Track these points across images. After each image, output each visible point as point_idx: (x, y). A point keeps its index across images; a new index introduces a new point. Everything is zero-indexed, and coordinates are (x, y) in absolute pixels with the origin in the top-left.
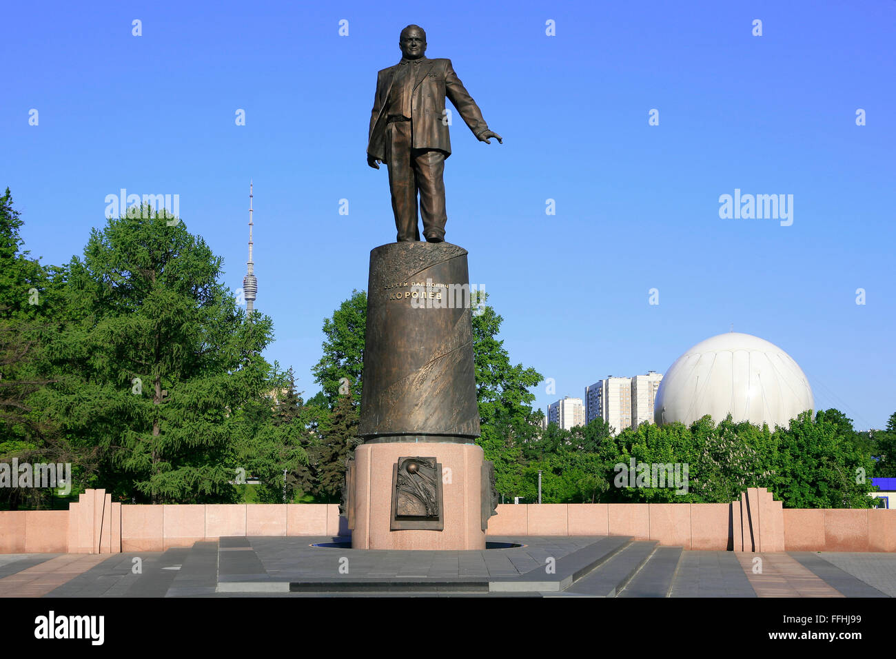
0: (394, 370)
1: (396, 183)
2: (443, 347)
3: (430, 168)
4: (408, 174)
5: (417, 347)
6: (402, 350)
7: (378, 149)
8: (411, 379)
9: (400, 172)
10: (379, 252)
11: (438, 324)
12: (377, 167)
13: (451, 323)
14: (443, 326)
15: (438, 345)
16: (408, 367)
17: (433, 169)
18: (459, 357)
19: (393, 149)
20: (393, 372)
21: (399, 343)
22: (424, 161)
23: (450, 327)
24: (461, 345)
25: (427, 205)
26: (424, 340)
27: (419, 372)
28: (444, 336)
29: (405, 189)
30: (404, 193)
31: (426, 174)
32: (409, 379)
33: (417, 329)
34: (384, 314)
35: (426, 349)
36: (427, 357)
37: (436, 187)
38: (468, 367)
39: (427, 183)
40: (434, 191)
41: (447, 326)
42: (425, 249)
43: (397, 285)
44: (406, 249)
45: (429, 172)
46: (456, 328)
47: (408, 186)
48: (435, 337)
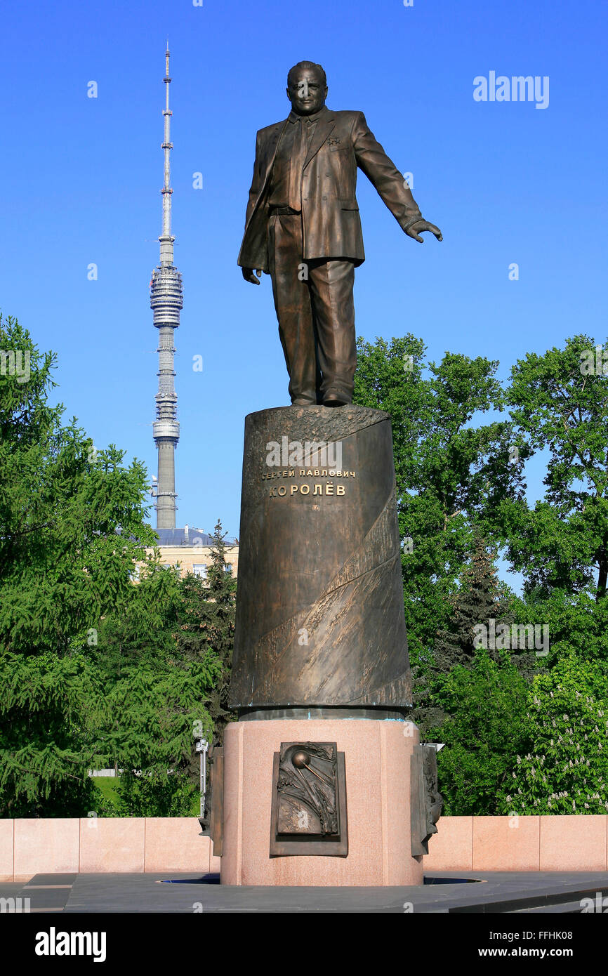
0: (275, 606)
1: (283, 308)
2: (347, 570)
3: (330, 287)
4: (300, 295)
5: (308, 571)
6: (287, 575)
7: (257, 255)
8: (299, 621)
9: (288, 292)
10: (255, 422)
11: (340, 534)
12: (255, 282)
13: (360, 531)
14: (348, 537)
15: (339, 567)
16: (295, 602)
17: (334, 290)
18: (373, 584)
19: (278, 257)
20: (274, 610)
21: (282, 564)
22: (321, 276)
23: (358, 537)
24: (377, 564)
25: (327, 345)
26: (318, 560)
27: (311, 609)
28: (349, 553)
29: (296, 318)
30: (296, 323)
31: (325, 298)
32: (296, 620)
33: (308, 543)
34: (262, 518)
35: (321, 573)
36: (323, 584)
37: (339, 316)
38: (388, 599)
39: (325, 310)
40: (336, 324)
41: (354, 535)
42: (320, 417)
43: (279, 475)
44: (291, 418)
45: (328, 293)
46: (368, 538)
47: (301, 313)
48: (335, 554)
